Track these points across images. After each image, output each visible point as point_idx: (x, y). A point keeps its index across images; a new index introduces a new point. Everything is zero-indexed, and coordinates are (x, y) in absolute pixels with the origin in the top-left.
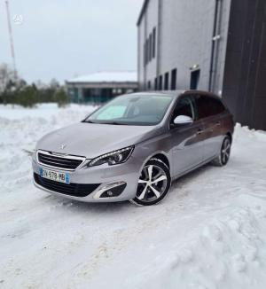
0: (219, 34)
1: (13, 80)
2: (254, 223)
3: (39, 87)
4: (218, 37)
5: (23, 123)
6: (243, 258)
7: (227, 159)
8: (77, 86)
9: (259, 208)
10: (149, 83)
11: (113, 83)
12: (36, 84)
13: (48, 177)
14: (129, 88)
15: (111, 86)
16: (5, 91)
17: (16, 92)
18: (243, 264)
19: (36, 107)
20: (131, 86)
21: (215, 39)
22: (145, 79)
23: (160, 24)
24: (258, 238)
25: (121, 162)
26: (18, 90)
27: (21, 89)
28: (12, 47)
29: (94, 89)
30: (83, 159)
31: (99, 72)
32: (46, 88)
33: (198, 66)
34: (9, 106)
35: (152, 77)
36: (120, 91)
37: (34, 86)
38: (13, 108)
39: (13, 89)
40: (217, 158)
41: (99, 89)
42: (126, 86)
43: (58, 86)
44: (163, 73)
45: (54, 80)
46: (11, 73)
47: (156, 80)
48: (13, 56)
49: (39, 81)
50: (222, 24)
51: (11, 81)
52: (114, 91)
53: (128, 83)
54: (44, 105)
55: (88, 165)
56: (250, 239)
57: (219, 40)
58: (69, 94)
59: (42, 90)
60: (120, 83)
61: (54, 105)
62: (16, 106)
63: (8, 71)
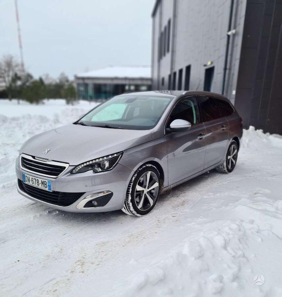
0: (235, 28)
1: (19, 74)
2: (243, 238)
3: (46, 82)
4: (233, 31)
5: (22, 121)
6: (221, 279)
7: (233, 166)
8: (86, 81)
9: (252, 222)
10: (163, 79)
11: (126, 79)
12: (44, 78)
13: (30, 183)
14: (143, 85)
15: (123, 82)
16: (11, 85)
17: (22, 87)
18: (221, 285)
19: (43, 103)
20: (145, 82)
21: (230, 33)
22: (159, 76)
23: (175, 16)
24: (244, 256)
25: (107, 170)
26: (24, 84)
27: (28, 84)
28: (20, 37)
29: (105, 85)
30: (67, 166)
31: (111, 66)
32: (54, 83)
33: (212, 63)
34: (15, 101)
35: (166, 73)
36: (132, 88)
37: (41, 80)
38: (19, 103)
39: (19, 83)
40: (222, 165)
41: (110, 85)
42: (139, 82)
43: (67, 81)
44: (177, 70)
45: (62, 74)
46: (17, 66)
47: (170, 76)
48: (21, 47)
49: (47, 76)
50: (238, 17)
51: (16, 75)
52: (127, 88)
53: (142, 79)
54: (52, 101)
55: (71, 172)
56: (234, 257)
57: (234, 35)
58: (79, 91)
59: (50, 85)
60: (133, 79)
61: (62, 102)
62: (21, 102)
63: (14, 64)
